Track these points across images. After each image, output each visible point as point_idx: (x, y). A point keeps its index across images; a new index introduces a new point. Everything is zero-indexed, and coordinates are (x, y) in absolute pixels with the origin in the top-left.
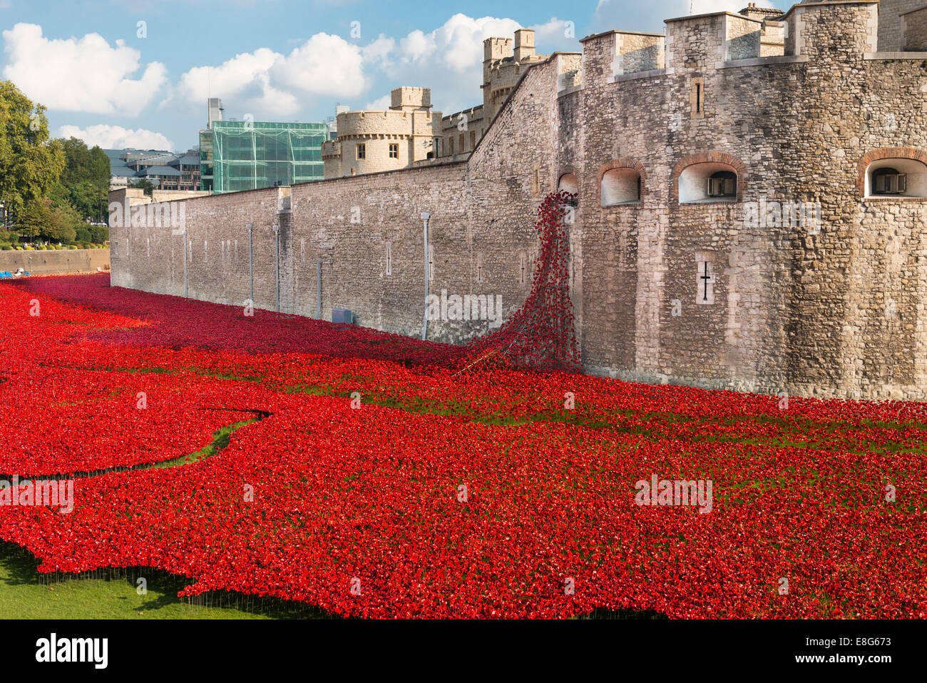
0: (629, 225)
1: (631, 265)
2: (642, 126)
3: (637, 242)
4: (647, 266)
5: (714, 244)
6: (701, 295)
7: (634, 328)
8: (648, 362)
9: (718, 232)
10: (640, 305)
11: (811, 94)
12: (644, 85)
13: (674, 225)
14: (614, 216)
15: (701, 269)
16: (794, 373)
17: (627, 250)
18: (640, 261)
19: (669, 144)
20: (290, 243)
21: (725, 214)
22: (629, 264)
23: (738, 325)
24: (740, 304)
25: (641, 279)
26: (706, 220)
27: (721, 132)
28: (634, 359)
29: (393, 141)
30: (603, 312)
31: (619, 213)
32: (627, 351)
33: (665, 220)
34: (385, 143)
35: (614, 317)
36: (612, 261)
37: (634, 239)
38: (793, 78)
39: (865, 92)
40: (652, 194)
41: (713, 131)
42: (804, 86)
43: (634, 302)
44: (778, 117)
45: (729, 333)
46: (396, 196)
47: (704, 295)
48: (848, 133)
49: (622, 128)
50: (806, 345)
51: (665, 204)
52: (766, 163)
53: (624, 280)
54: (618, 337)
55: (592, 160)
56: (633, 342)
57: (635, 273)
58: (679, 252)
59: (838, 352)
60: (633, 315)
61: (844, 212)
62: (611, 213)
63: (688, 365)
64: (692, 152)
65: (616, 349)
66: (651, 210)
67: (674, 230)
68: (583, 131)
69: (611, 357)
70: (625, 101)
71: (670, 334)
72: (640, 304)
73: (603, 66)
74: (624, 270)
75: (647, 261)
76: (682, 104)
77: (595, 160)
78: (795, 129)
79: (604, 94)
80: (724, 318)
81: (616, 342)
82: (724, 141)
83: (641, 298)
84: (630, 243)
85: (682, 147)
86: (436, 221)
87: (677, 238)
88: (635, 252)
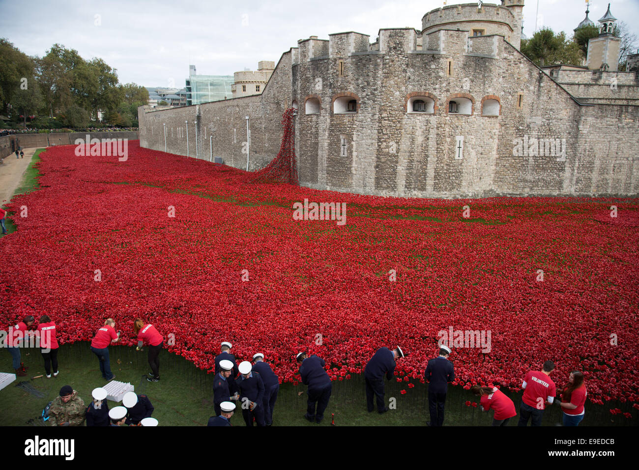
0: (316, 122)
1: (316, 140)
3: (318, 130)
4: (322, 140)
5: (347, 131)
6: (342, 152)
7: (317, 166)
8: (322, 181)
9: (349, 126)
11: (386, 68)
12: (321, 62)
13: (332, 123)
14: (310, 118)
15: (342, 141)
16: (378, 185)
17: (315, 133)
18: (319, 138)
19: (330, 88)
20: (201, 129)
21: (352, 118)
23: (356, 166)
24: (357, 156)
25: (320, 146)
26: (345, 121)
27: (350, 83)
28: (318, 179)
29: (258, 84)
30: (306, 159)
31: (312, 117)
32: (315, 176)
33: (328, 121)
34: (254, 85)
35: (310, 161)
36: (310, 138)
37: (317, 128)
38: (379, 61)
39: (408, 67)
40: (324, 110)
41: (347, 83)
42: (383, 64)
43: (317, 155)
44: (373, 77)
45: (353, 169)
46: (237, 109)
47: (344, 153)
48: (401, 85)
49: (313, 81)
50: (383, 174)
51: (329, 114)
52: (368, 97)
53: (314, 146)
54: (312, 170)
55: (303, 94)
56: (317, 172)
57: (318, 143)
58: (334, 134)
59: (395, 177)
60: (317, 161)
61: (398, 118)
62: (309, 118)
63: (337, 182)
64: (339, 92)
65: (311, 175)
66: (323, 116)
67: (332, 125)
68: (299, 82)
69: (309, 178)
70: (314, 69)
71: (330, 169)
72: (319, 157)
73: (306, 54)
74: (314, 142)
75: (322, 138)
76: (335, 71)
78: (379, 83)
79: (306, 66)
80: (351, 163)
81: (311, 172)
82: (351, 87)
83: (320, 152)
84: (316, 130)
85: (335, 90)
86: (251, 120)
87: (333, 128)
88: (318, 134)
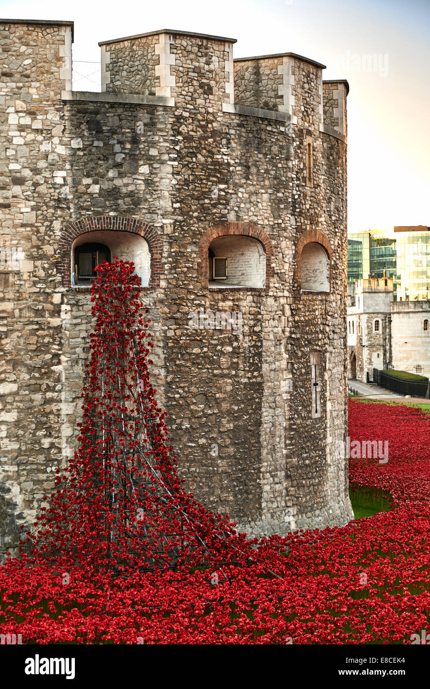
0: (253, 317)
1: (256, 374)
2: (267, 182)
3: (261, 342)
4: (272, 374)
5: (320, 343)
6: (313, 406)
7: (260, 461)
8: (275, 505)
9: (323, 328)
10: (265, 429)
12: (269, 128)
13: (295, 318)
15: (313, 373)
17: (250, 352)
18: (265, 367)
21: (323, 306)
22: (252, 372)
23: (331, 440)
25: (266, 392)
28: (260, 504)
31: (239, 300)
32: (250, 496)
33: (289, 311)
35: (232, 450)
36: (228, 369)
37: (259, 337)
43: (259, 423)
47: (316, 408)
49: (243, 181)
53: (246, 395)
54: (238, 479)
55: (192, 217)
56: (258, 481)
57: (260, 384)
58: (299, 353)
60: (259, 442)
62: (224, 299)
64: (308, 228)
65: (235, 496)
66: (277, 298)
67: (297, 326)
68: (167, 169)
69: (227, 510)
70: (247, 144)
72: (266, 427)
73: (213, 83)
74: (246, 380)
75: (273, 366)
77: (196, 217)
79: (215, 124)
80: (325, 432)
81: (235, 486)
82: (323, 218)
83: (266, 415)
84: (253, 343)
85: (303, 220)
87: (298, 336)
88: (260, 355)
